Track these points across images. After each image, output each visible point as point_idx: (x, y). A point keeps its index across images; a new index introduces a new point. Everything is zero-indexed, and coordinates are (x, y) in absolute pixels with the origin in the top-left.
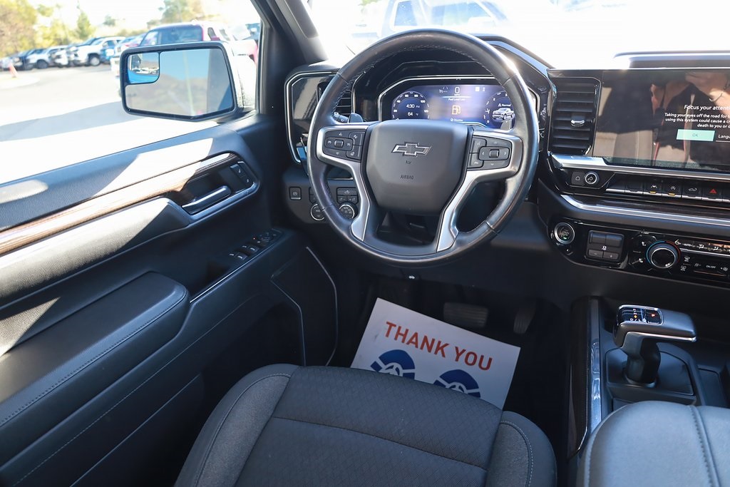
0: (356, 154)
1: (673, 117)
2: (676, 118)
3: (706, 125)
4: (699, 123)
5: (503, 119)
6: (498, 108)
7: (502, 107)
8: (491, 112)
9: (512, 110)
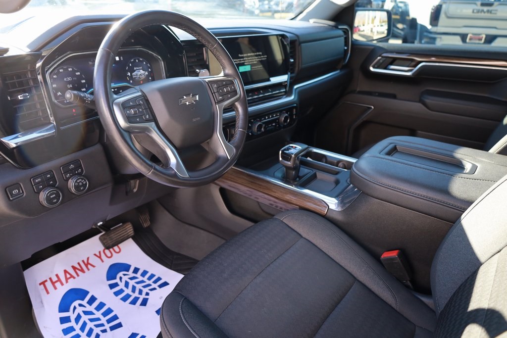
0: (149, 115)
5: (140, 78)
6: (134, 71)
7: (137, 69)
8: (131, 74)
9: (143, 71)
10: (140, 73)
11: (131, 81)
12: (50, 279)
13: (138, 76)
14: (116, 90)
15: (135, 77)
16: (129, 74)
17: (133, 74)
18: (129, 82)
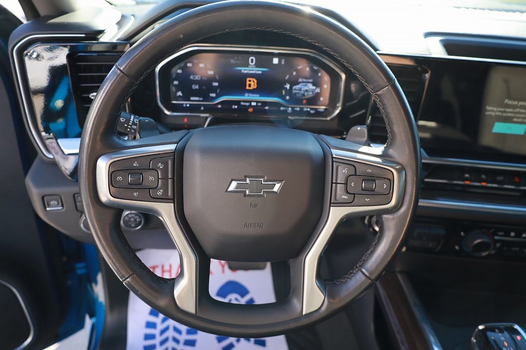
0: (166, 191)
1: (493, 111)
2: (496, 112)
3: (520, 120)
4: (514, 117)
5: (304, 95)
6: (298, 83)
7: (303, 82)
8: (291, 87)
9: (314, 85)
10: (306, 88)
11: (288, 98)
12: (163, 267)
13: (302, 92)
14: (259, 104)
15: (296, 93)
16: (288, 86)
17: (294, 87)
18: (283, 98)
